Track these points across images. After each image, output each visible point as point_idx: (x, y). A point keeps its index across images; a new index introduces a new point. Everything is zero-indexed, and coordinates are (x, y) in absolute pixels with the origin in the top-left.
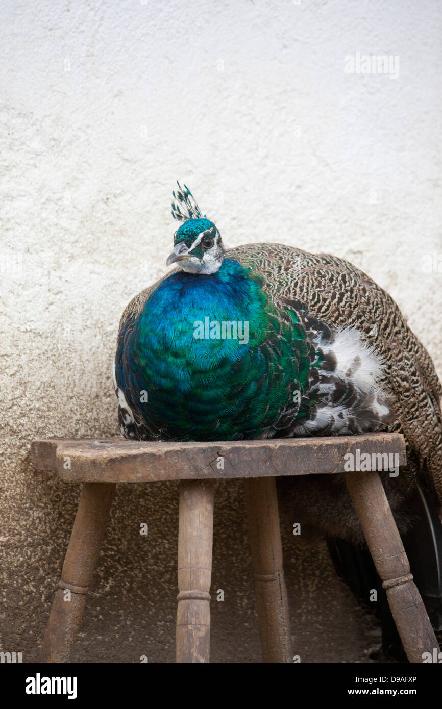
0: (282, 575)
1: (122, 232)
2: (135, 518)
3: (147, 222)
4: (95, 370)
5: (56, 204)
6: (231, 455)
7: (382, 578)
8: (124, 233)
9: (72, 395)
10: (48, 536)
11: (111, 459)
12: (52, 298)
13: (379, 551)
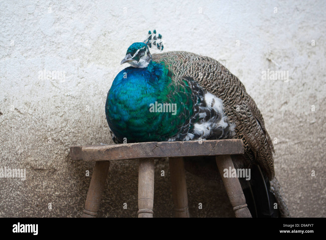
0: (188, 209)
1: (112, 50)
2: (119, 185)
3: (124, 45)
4: (100, 114)
5: (81, 36)
6: (162, 146)
7: (233, 206)
8: (113, 50)
9: (89, 126)
10: (78, 192)
11: (107, 149)
12: (79, 80)
13: (231, 193)
